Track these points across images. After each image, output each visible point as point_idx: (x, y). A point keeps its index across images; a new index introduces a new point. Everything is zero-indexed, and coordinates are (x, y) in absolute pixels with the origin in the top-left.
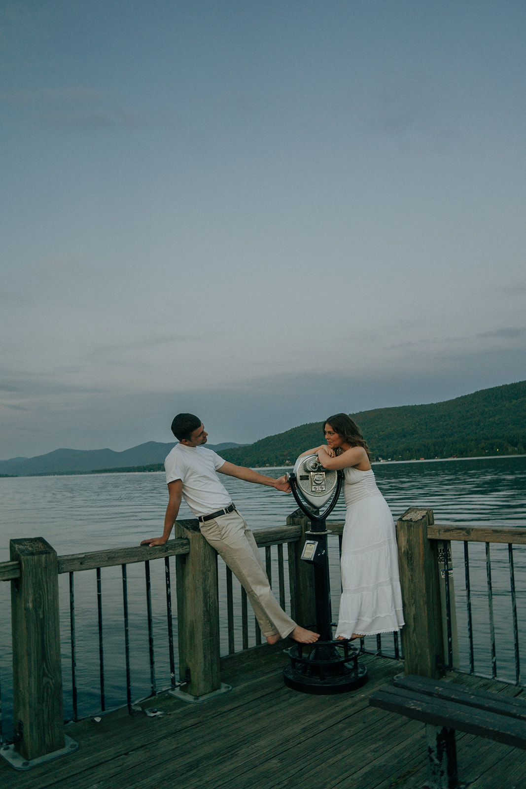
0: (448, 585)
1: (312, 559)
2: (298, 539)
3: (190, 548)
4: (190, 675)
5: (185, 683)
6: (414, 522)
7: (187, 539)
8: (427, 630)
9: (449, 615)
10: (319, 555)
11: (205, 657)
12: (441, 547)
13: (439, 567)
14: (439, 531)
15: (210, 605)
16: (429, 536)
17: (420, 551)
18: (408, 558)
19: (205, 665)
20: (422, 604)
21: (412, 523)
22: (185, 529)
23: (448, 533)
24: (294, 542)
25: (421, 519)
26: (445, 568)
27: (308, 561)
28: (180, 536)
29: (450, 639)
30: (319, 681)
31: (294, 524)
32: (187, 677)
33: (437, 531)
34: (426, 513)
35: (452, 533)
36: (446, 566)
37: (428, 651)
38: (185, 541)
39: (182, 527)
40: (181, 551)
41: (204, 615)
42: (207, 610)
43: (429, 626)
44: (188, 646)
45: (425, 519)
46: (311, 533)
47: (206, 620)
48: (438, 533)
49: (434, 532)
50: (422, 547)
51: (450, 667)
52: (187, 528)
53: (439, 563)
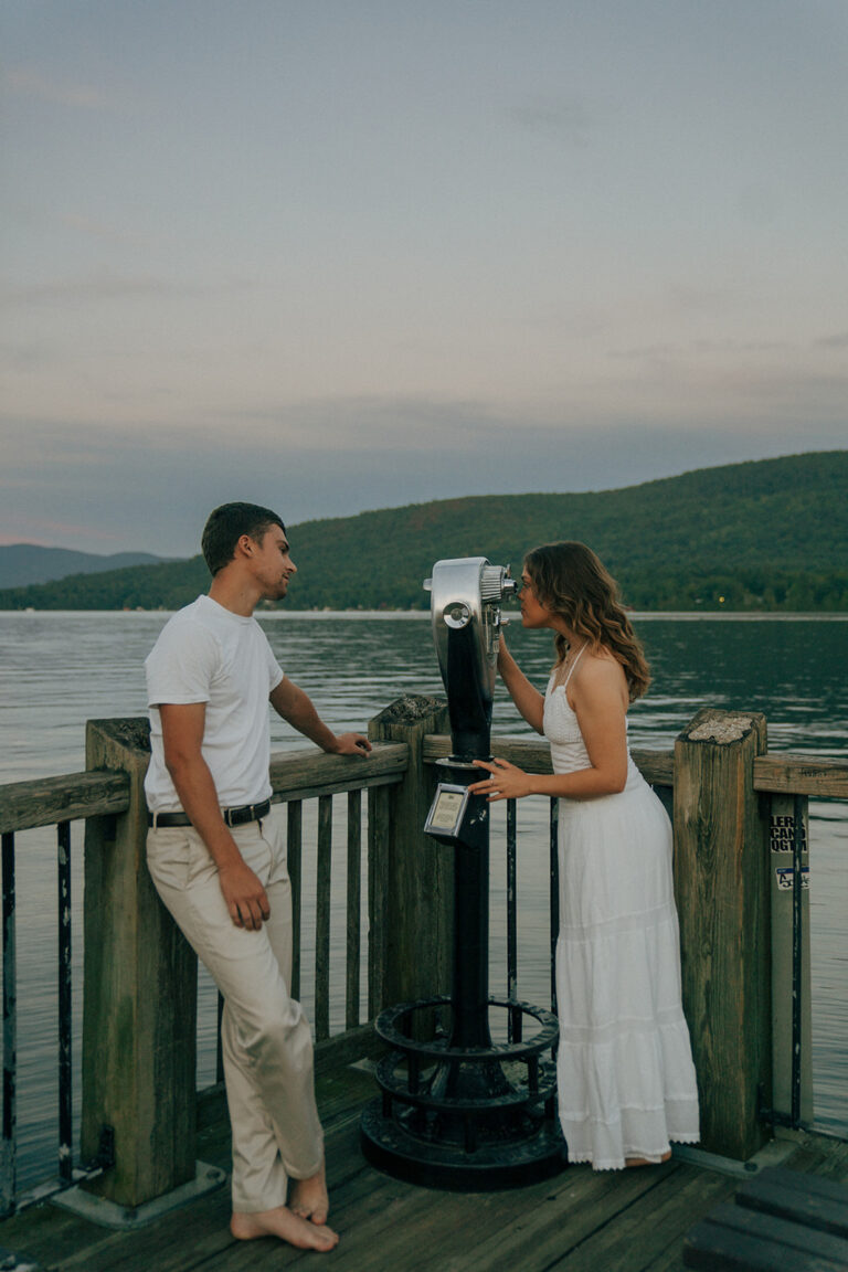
0: (798, 910)
1: (456, 834)
2: (400, 778)
3: (129, 797)
4: (113, 1148)
5: (100, 1171)
6: (723, 745)
7: (122, 771)
8: (741, 1022)
9: (797, 985)
10: (472, 822)
11: (158, 1095)
12: (783, 812)
13: (773, 862)
14: (789, 770)
15: (177, 952)
16: (759, 784)
17: (734, 820)
18: (699, 837)
19: (158, 1115)
20: (732, 956)
21: (717, 748)
22: (118, 745)
23: (811, 778)
24: (388, 785)
25: (741, 740)
26: (795, 865)
27: (443, 839)
28: (99, 763)
29: (797, 1048)
30: (461, 1153)
31: (389, 739)
32: (103, 1151)
33: (783, 770)
34: (751, 724)
35: (824, 778)
36: (797, 862)
37: (741, 1076)
38: (117, 779)
39: (110, 740)
40: (105, 804)
41: (161, 982)
42: (170, 964)
43: (747, 1013)
44: (112, 1066)
45: (749, 738)
46: (453, 764)
47: (165, 993)
48: (783, 778)
49: (773, 775)
50: (740, 811)
51: (793, 1120)
52: (125, 743)
53: (773, 851)
